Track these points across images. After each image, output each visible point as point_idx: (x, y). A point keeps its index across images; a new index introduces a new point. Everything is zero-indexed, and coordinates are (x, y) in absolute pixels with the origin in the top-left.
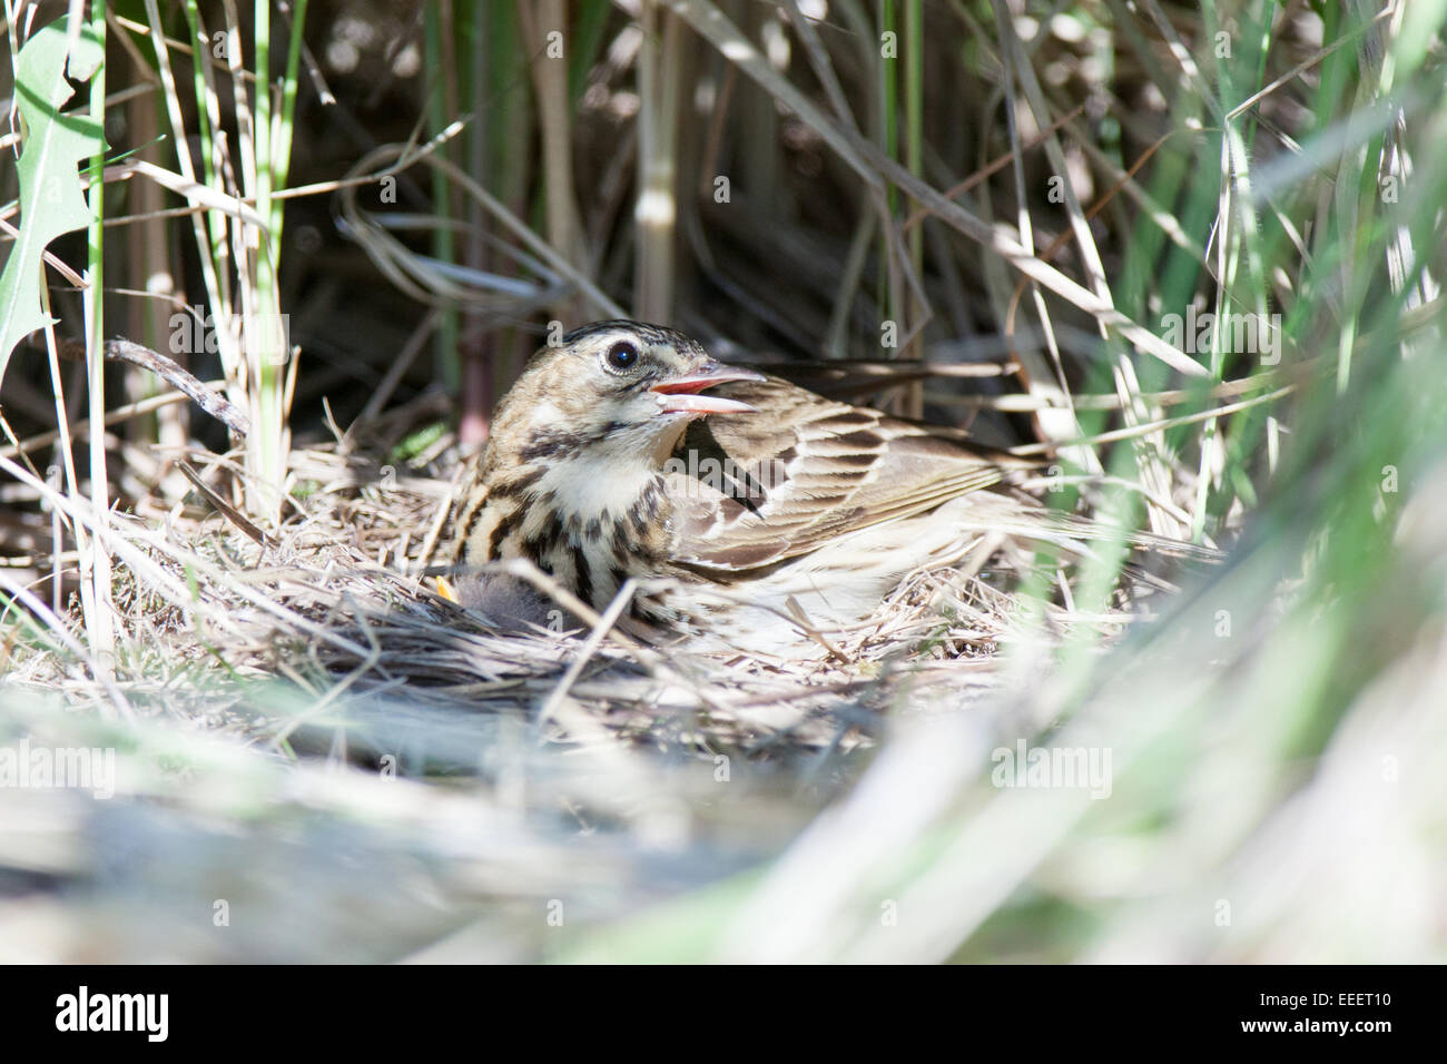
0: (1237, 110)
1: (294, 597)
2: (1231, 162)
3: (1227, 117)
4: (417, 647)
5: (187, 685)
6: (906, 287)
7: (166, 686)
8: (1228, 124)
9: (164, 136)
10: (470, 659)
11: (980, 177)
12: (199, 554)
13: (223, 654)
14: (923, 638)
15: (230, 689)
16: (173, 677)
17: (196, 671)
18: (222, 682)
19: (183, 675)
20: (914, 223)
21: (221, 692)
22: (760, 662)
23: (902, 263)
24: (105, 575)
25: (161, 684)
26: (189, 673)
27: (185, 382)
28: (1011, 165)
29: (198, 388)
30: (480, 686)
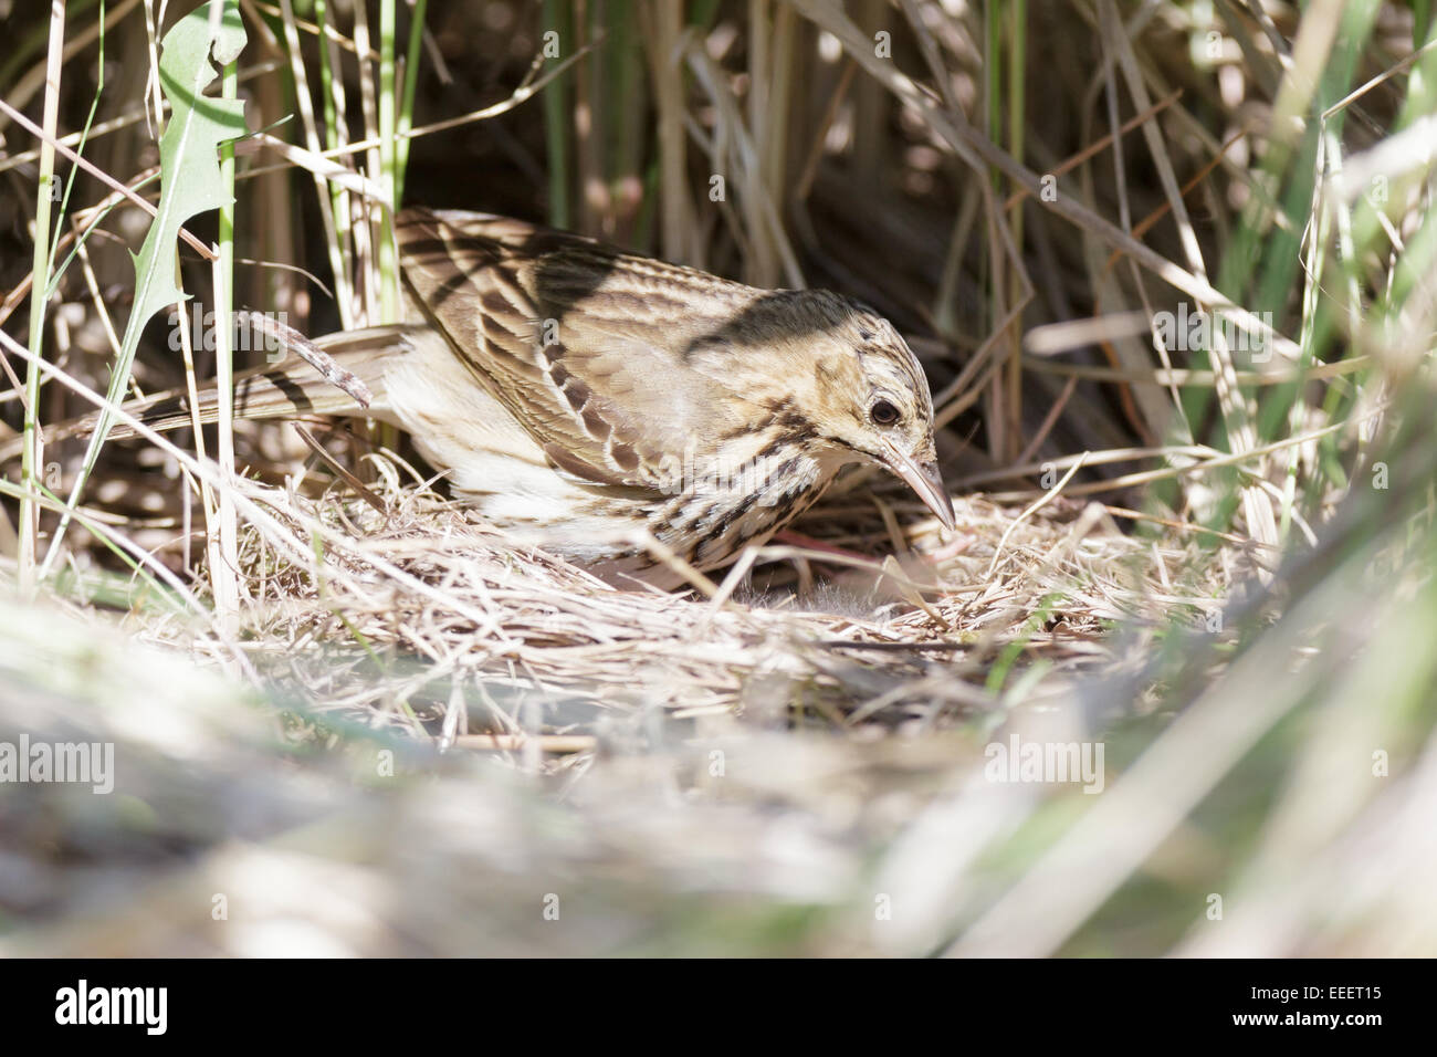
0: (1332, 109)
1: (413, 559)
2: (1326, 158)
3: (1322, 116)
4: (531, 609)
5: (313, 645)
6: (1007, 262)
7: (292, 647)
8: (1324, 123)
9: (291, 116)
10: (584, 621)
11: (1081, 158)
12: (323, 519)
13: (346, 614)
14: (1022, 607)
15: (354, 649)
16: (298, 636)
17: (321, 631)
18: (345, 643)
19: (308, 636)
20: (1015, 202)
21: (345, 653)
22: (866, 629)
23: (1003, 240)
24: (230, 538)
25: (287, 644)
26: (313, 634)
27: (310, 352)
28: (1110, 148)
29: (322, 359)
30: (594, 649)
